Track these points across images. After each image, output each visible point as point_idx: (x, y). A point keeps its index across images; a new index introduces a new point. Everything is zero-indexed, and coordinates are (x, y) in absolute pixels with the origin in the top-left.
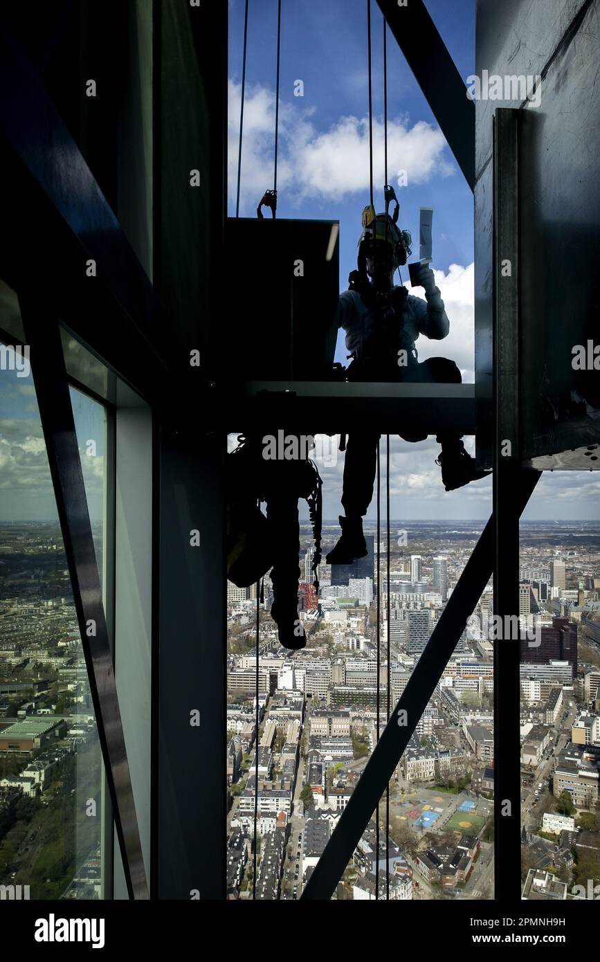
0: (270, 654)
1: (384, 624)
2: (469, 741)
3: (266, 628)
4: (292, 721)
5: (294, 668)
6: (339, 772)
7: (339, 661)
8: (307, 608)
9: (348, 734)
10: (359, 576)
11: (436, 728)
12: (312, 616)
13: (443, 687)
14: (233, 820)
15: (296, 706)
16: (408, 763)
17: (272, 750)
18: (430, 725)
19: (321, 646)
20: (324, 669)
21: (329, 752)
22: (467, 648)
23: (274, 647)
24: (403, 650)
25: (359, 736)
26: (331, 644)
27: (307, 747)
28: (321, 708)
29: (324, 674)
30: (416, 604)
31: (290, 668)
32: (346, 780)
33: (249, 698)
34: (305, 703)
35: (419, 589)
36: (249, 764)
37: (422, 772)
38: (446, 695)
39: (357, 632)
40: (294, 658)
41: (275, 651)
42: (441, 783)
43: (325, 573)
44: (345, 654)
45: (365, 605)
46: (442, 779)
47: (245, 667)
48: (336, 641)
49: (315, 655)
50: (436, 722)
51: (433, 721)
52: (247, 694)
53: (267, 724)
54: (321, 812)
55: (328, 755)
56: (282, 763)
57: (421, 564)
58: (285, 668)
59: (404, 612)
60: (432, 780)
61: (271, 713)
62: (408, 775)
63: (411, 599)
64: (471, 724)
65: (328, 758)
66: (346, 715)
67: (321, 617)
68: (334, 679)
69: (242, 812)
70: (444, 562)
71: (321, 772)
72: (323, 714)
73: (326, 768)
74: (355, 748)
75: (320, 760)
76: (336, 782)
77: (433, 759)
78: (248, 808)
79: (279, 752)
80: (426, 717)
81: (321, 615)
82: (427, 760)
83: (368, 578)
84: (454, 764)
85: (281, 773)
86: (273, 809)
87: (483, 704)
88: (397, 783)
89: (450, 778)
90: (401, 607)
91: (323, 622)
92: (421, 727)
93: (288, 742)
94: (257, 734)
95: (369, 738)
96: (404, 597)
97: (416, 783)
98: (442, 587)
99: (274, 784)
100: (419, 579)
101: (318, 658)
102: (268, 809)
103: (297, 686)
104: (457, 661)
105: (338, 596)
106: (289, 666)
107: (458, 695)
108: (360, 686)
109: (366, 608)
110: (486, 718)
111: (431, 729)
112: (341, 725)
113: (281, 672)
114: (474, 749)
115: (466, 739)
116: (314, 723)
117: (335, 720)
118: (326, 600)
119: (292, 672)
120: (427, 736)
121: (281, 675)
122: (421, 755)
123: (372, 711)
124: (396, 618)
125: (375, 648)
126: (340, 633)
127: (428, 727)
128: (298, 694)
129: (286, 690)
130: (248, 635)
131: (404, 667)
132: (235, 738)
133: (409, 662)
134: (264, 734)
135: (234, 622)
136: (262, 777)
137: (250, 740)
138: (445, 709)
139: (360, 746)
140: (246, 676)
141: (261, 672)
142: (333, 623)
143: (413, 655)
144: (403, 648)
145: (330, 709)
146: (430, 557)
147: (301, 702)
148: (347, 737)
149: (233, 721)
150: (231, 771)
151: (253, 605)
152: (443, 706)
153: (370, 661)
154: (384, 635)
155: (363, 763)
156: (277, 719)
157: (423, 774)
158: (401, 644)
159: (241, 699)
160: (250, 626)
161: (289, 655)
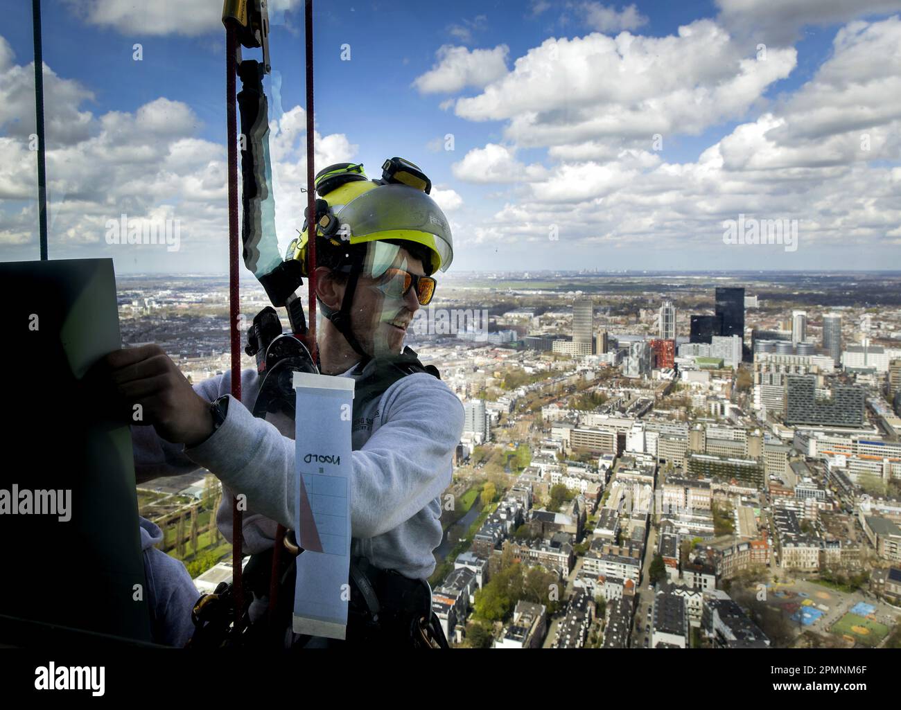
0: (618, 413)
1: (755, 388)
2: (867, 533)
3: (614, 386)
4: (642, 486)
5: (645, 430)
6: (696, 547)
7: (699, 427)
8: (662, 367)
9: (708, 507)
10: (725, 333)
11: (821, 512)
12: (667, 376)
13: (832, 467)
14: (577, 580)
15: (646, 471)
16: (784, 548)
17: (619, 514)
18: (814, 509)
19: (677, 408)
20: (680, 433)
21: (684, 524)
22: (867, 423)
23: (623, 406)
24: (779, 419)
25: (721, 511)
26: (689, 408)
27: (659, 516)
28: (675, 476)
29: (680, 439)
30: (797, 369)
31: (640, 429)
32: (705, 557)
33: (594, 457)
34: (657, 469)
35: (803, 350)
36: (594, 525)
37: (802, 561)
38: (837, 476)
39: (720, 396)
40: (645, 420)
41: (623, 410)
42: (827, 577)
43: (683, 329)
44: (706, 419)
46: (828, 573)
47: (590, 425)
48: (695, 404)
49: (670, 417)
50: (821, 506)
51: (818, 505)
52: (592, 453)
53: (613, 486)
54: (673, 587)
55: (684, 527)
56: (630, 530)
57: (806, 322)
58: (634, 428)
59: (782, 377)
60: (815, 572)
61: (618, 475)
62: (784, 563)
63: (792, 362)
64: (870, 513)
65: (684, 531)
66: (706, 486)
67: (677, 378)
68: (692, 446)
69: (586, 574)
70: (839, 320)
71: (675, 545)
72: (678, 483)
73: (681, 541)
74: (716, 523)
75: (674, 531)
76: (692, 557)
77: (818, 549)
78: (593, 570)
79: (627, 517)
80: (808, 499)
81: (678, 375)
82: (809, 549)
83: (736, 336)
84: (845, 557)
85: (629, 539)
86: (619, 575)
87: (888, 491)
88: (769, 569)
89: (839, 572)
90: (778, 370)
91: (679, 382)
92: (802, 510)
93: (637, 507)
94: (602, 495)
95: (734, 515)
96: (783, 359)
97: (794, 572)
98: (834, 349)
99: (621, 549)
100: (803, 339)
101: (674, 421)
102: (614, 574)
103: (648, 449)
104: (853, 437)
105: (698, 355)
106: (640, 427)
107: (853, 477)
108: (724, 457)
109: (733, 370)
110: (892, 508)
111: (814, 513)
112: (700, 497)
113: (631, 433)
114: (875, 543)
115: (863, 530)
116: (667, 491)
117: (692, 490)
118: (685, 358)
119: (642, 433)
120: (810, 521)
121: (631, 437)
122: (801, 541)
123: (739, 485)
124: (771, 383)
125: (743, 415)
126: (700, 395)
127: (811, 511)
128: (649, 458)
129: (635, 453)
130: (594, 392)
131: (780, 439)
132: (579, 498)
133: (788, 434)
134: (610, 497)
135: (578, 377)
136: (607, 540)
137: (595, 501)
138: (835, 493)
139: (723, 523)
140: (591, 435)
141: (608, 431)
142: (692, 384)
143: (793, 427)
144: (779, 418)
145: (686, 478)
146: (818, 314)
147: (652, 467)
148: (707, 510)
149: (577, 479)
150: (574, 529)
151: (599, 360)
152: (833, 488)
153: (737, 429)
154: (755, 401)
155: (726, 541)
156: (625, 482)
157: (802, 564)
158: (777, 413)
159: (586, 458)
160: (596, 383)
161: (640, 416)
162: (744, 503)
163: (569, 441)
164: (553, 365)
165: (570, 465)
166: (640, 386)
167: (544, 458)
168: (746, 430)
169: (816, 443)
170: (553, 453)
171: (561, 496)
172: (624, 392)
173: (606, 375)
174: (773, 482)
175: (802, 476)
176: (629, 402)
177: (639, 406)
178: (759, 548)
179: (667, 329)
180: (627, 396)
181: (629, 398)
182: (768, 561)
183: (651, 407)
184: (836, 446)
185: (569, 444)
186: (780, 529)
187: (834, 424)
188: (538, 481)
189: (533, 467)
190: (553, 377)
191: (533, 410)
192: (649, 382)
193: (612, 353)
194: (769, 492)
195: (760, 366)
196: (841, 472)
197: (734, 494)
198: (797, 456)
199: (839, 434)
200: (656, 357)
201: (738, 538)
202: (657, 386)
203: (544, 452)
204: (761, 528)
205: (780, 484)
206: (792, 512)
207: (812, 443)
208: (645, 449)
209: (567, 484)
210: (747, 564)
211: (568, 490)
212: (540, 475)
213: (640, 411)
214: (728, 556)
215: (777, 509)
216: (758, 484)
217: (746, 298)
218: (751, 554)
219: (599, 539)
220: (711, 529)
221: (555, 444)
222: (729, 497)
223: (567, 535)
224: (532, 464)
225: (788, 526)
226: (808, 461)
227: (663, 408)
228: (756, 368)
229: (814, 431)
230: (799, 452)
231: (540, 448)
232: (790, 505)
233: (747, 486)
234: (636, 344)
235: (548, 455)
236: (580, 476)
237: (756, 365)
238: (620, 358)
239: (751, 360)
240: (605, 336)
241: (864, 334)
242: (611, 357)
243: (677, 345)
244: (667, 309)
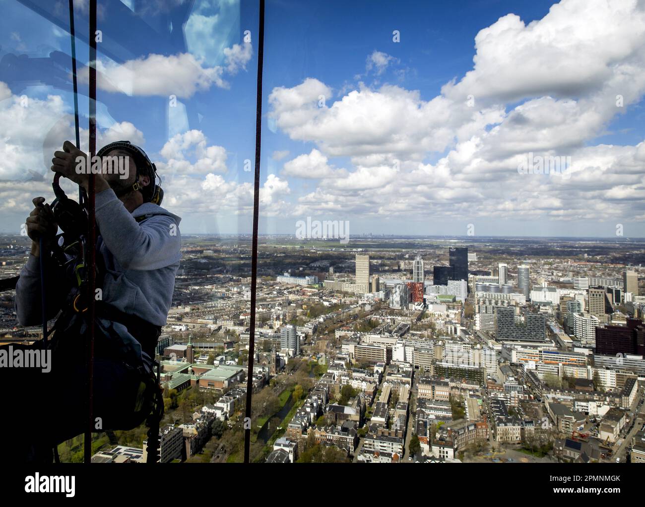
0: (387, 334)
1: (476, 316)
2: (551, 415)
3: (384, 315)
4: (403, 385)
5: (405, 346)
6: (441, 428)
7: (440, 343)
8: (415, 301)
9: (448, 399)
10: (456, 278)
11: (521, 401)
12: (419, 308)
13: (527, 369)
14: (360, 455)
15: (406, 374)
16: (498, 427)
17: (388, 406)
18: (516, 399)
19: (425, 330)
20: (428, 347)
21: (432, 412)
22: (547, 339)
23: (390, 329)
24: (492, 337)
25: (457, 403)
26: (433, 329)
27: (415, 407)
28: (426, 377)
29: (428, 352)
30: (503, 302)
31: (402, 345)
32: (446, 436)
33: (371, 365)
34: (414, 372)
35: (506, 290)
36: (371, 415)
37: (510, 436)
38: (530, 375)
39: (454, 321)
40: (405, 338)
41: (390, 332)
42: (526, 447)
43: (429, 275)
44: (445, 337)
45: (461, 301)
46: (527, 444)
47: (368, 342)
48: (438, 327)
49: (421, 336)
50: (521, 396)
51: (519, 396)
52: (369, 362)
53: (384, 386)
54: (426, 458)
55: (432, 414)
56: (396, 416)
57: (507, 270)
58: (397, 345)
59: (493, 308)
60: (519, 443)
61: (387, 378)
62: (498, 437)
63: (499, 298)
64: (552, 401)
65: (432, 417)
66: (446, 384)
67: (425, 309)
68: (436, 356)
69: (366, 450)
70: (527, 270)
71: (426, 427)
72: (428, 382)
73: (430, 424)
74: (453, 411)
75: (425, 417)
76: (438, 436)
77: (519, 427)
78: (371, 448)
79: (394, 408)
80: (512, 392)
81: (426, 307)
82: (514, 427)
83: (463, 280)
84: (537, 432)
85: (395, 424)
86: (389, 451)
87: (562, 386)
88: (488, 442)
89: (534, 443)
90: (490, 304)
91: (427, 312)
92: (509, 400)
93: (401, 401)
94: (377, 391)
95: (465, 405)
96: (493, 296)
97: (505, 444)
98: (525, 289)
99: (390, 432)
100: (506, 283)
101: (424, 339)
102: (385, 450)
103: (407, 359)
104: (539, 349)
105: (439, 293)
106: (401, 343)
107: (540, 376)
108: (457, 363)
109: (462, 303)
110: (565, 397)
111: (517, 402)
112: (442, 392)
113: (395, 348)
114: (556, 422)
115: (548, 413)
116: (421, 389)
117: (437, 388)
118: (430, 296)
119: (403, 348)
120: (514, 407)
121: (395, 350)
122: (509, 422)
123: (467, 383)
124: (486, 312)
125: (469, 334)
126: (441, 321)
127: (514, 400)
128: (408, 365)
129: (399, 361)
130: (370, 319)
131: (493, 350)
132: (361, 394)
133: (499, 347)
134: (382, 393)
135: (360, 308)
136: (380, 425)
137: (371, 397)
138: (530, 387)
139: (458, 410)
140: (369, 349)
141: (380, 347)
142: (435, 313)
143: (501, 342)
144: (492, 336)
145: (433, 379)
146: (514, 265)
147: (410, 371)
148: (447, 401)
149: (359, 381)
150: (357, 418)
151: (374, 297)
152: (528, 384)
153: (465, 344)
154: (476, 325)
155: (460, 423)
156: (392, 383)
157: (510, 438)
158: (491, 333)
159: (365, 366)
160: (371, 312)
161: (401, 336)
162: (471, 396)
163: (354, 354)
164: (343, 300)
165: (354, 371)
166: (402, 315)
167: (337, 367)
168: (471, 344)
169: (516, 353)
170: (343, 363)
171: (349, 394)
172: (391, 319)
173: (378, 307)
174: (490, 380)
175: (508, 376)
176: (394, 326)
177: (400, 329)
178: (482, 427)
179: (418, 276)
180: (393, 322)
181: (394, 323)
182: (488, 437)
183: (409, 329)
184: (529, 355)
185: (354, 356)
186: (495, 414)
187: (527, 340)
188: (333, 383)
189: (329, 373)
190: (343, 308)
191: (329, 332)
192: (407, 312)
193: (382, 292)
194: (487, 388)
195: (479, 301)
196: (533, 373)
197: (464, 390)
198: (504, 362)
199: (531, 346)
200: (411, 294)
201: (468, 421)
202: (412, 314)
203: (337, 362)
204: (483, 413)
205: (494, 382)
206: (502, 401)
207: (514, 353)
208: (405, 359)
209: (352, 385)
210: (474, 439)
211: (354, 389)
212: (334, 379)
213: (401, 332)
214: (462, 434)
215: (493, 400)
216: (480, 382)
217: (468, 254)
218: (477, 432)
219: (375, 424)
220: (450, 415)
221: (344, 356)
222: (461, 392)
223: (352, 422)
224: (328, 371)
225: (500, 411)
226: (511, 365)
227: (417, 330)
228: (476, 302)
229: (515, 345)
230: (506, 359)
231: (334, 359)
232: (501, 396)
233: (473, 384)
234: (398, 286)
235: (339, 364)
236: (361, 379)
237: (476, 300)
238: (387, 295)
239: (473, 297)
240: (378, 280)
241: (544, 280)
242: (381, 295)
243: (425, 287)
244: (418, 262)
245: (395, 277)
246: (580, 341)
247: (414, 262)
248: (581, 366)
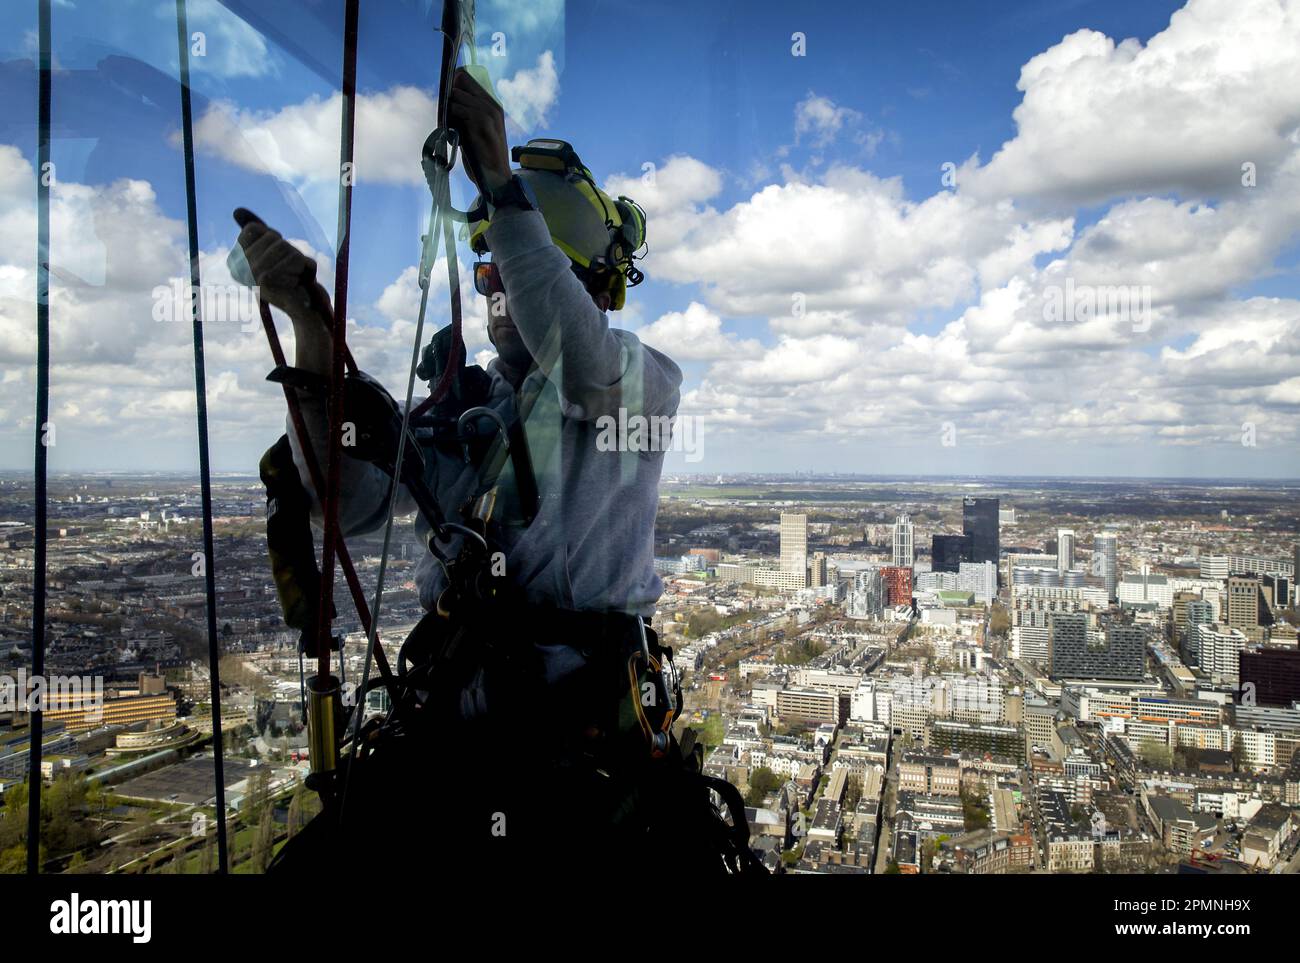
0: (840, 668)
1: (1013, 632)
2: (1152, 819)
3: (835, 630)
4: (871, 766)
5: (875, 690)
6: (942, 848)
8: (896, 603)
9: (957, 793)
10: (975, 559)
11: (1095, 794)
12: (903, 617)
13: (1108, 734)
15: (877, 745)
16: (1050, 844)
17: (841, 807)
18: (1087, 790)
19: (915, 660)
21: (926, 816)
22: (1148, 675)
23: (846, 658)
24: (1043, 672)
25: (973, 797)
26: (931, 659)
27: (893, 807)
28: (914, 751)
30: (1065, 605)
31: (869, 689)
32: (953, 862)
33: (809, 729)
34: (891, 742)
35: (1071, 582)
36: (808, 824)
37: (1074, 859)
38: (1114, 745)
39: (970, 643)
40: (875, 676)
41: (847, 664)
43: (923, 553)
44: (952, 674)
45: (984, 603)
47: (803, 685)
48: (939, 654)
49: (907, 673)
50: (1097, 785)
51: (1091, 784)
52: (806, 723)
53: (834, 769)
55: (926, 821)
56: (856, 827)
57: (1074, 543)
58: (860, 688)
59: (1046, 615)
61: (841, 752)
62: (1051, 862)
63: (1058, 596)
64: (1154, 793)
65: (925, 826)
66: (954, 764)
67: (916, 619)
68: (936, 711)
70: (1112, 541)
71: (914, 846)
72: (919, 761)
73: (922, 841)
74: (966, 813)
75: (913, 827)
76: (937, 862)
77: (1092, 843)
79: (853, 810)
80: (1080, 777)
81: (917, 614)
82: (1081, 843)
83: (989, 562)
84: (1126, 852)
85: (855, 840)
87: (1175, 764)
90: (1041, 608)
91: (918, 625)
92: (1073, 791)
93: (866, 796)
94: (819, 779)
95: (989, 802)
96: (1047, 593)
98: (1108, 581)
99: (845, 856)
100: (1071, 566)
103: (879, 716)
104: (1132, 694)
105: (942, 587)
106: (868, 686)
107: (1133, 746)
108: (975, 723)
109: (986, 607)
110: (1180, 785)
111: (1088, 796)
112: (946, 779)
113: (856, 695)
114: (1161, 833)
115: (1146, 815)
116: (904, 773)
117: (936, 771)
118: (925, 593)
119: (872, 694)
120: (1082, 805)
121: (856, 701)
122: (1072, 834)
123: (994, 761)
124: (1033, 625)
125: (999, 668)
126: (945, 641)
127: (1084, 792)
128: (880, 728)
129: (863, 722)
130: (808, 639)
131: (1045, 698)
132: (789, 785)
133: (1054, 691)
134: (830, 783)
135: (788, 619)
136: (826, 844)
137: (809, 789)
138: (1113, 767)
139: (975, 812)
140: (805, 698)
141: (827, 693)
142: (935, 626)
143: (1060, 681)
144: (1044, 670)
145: (928, 754)
146: (1088, 533)
147: (885, 740)
148: (955, 797)
149: (786, 760)
150: (782, 831)
151: (816, 596)
152: (1109, 761)
154: (1013, 648)
155: (980, 838)
156: (849, 762)
157: (1074, 864)
158: (1041, 664)
159: (797, 730)
160: (811, 626)
161: (868, 671)
162: (1001, 785)
163: (775, 708)
164: (755, 603)
165: (777, 741)
166: (869, 631)
167: (742, 732)
168: (1003, 687)
169: (1088, 703)
170: (754, 725)
171: (767, 783)
172: (848, 639)
173: (824, 615)
174: (1036, 755)
175: (1073, 746)
176: (854, 652)
177: (867, 658)
178: (1020, 844)
179: (903, 554)
180: (852, 645)
181: (855, 647)
182: (1032, 862)
183: (883, 658)
184: (1113, 705)
185: (775, 712)
186: (1046, 818)
187: (1108, 677)
188: (734, 764)
189: (727, 745)
190: (754, 619)
191: (727, 665)
192: (881, 625)
193: (832, 586)
194: (1032, 769)
195: (1019, 602)
196: (1119, 740)
197: (988, 774)
198: (1065, 720)
199: (1116, 689)
200: (889, 590)
201: (994, 833)
202: (890, 630)
203: (742, 723)
204: (1022, 818)
205: (1045, 759)
206: (1061, 794)
207: (1084, 702)
208: (875, 716)
209: (772, 767)
210: (1006, 867)
211: (775, 776)
212: (736, 756)
213: (869, 664)
214: (982, 858)
215: (1043, 792)
216: (1019, 759)
217: (1000, 511)
218: (1011, 854)
219: (815, 842)
220: (960, 822)
221: (757, 712)
222: (982, 778)
223: (772, 839)
224: (725, 741)
225: (1056, 814)
226: (1078, 726)
227: (899, 660)
228: (1014, 605)
229: (1086, 687)
230: (1068, 714)
231: (737, 718)
232: (1058, 785)
233: (1004, 762)
234: (863, 573)
235: (747, 728)
236: (790, 756)
237: (1014, 600)
238: (841, 593)
239: (1007, 594)
240: (823, 562)
241: (1143, 560)
242: (830, 591)
243: (916, 575)
244: (903, 527)
245: (858, 556)
246: (1210, 678)
247: (895, 527)
248: (1210, 726)
